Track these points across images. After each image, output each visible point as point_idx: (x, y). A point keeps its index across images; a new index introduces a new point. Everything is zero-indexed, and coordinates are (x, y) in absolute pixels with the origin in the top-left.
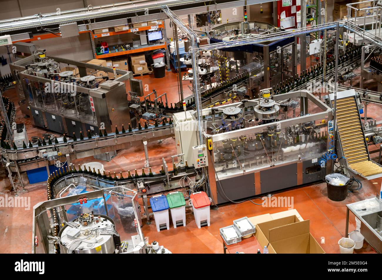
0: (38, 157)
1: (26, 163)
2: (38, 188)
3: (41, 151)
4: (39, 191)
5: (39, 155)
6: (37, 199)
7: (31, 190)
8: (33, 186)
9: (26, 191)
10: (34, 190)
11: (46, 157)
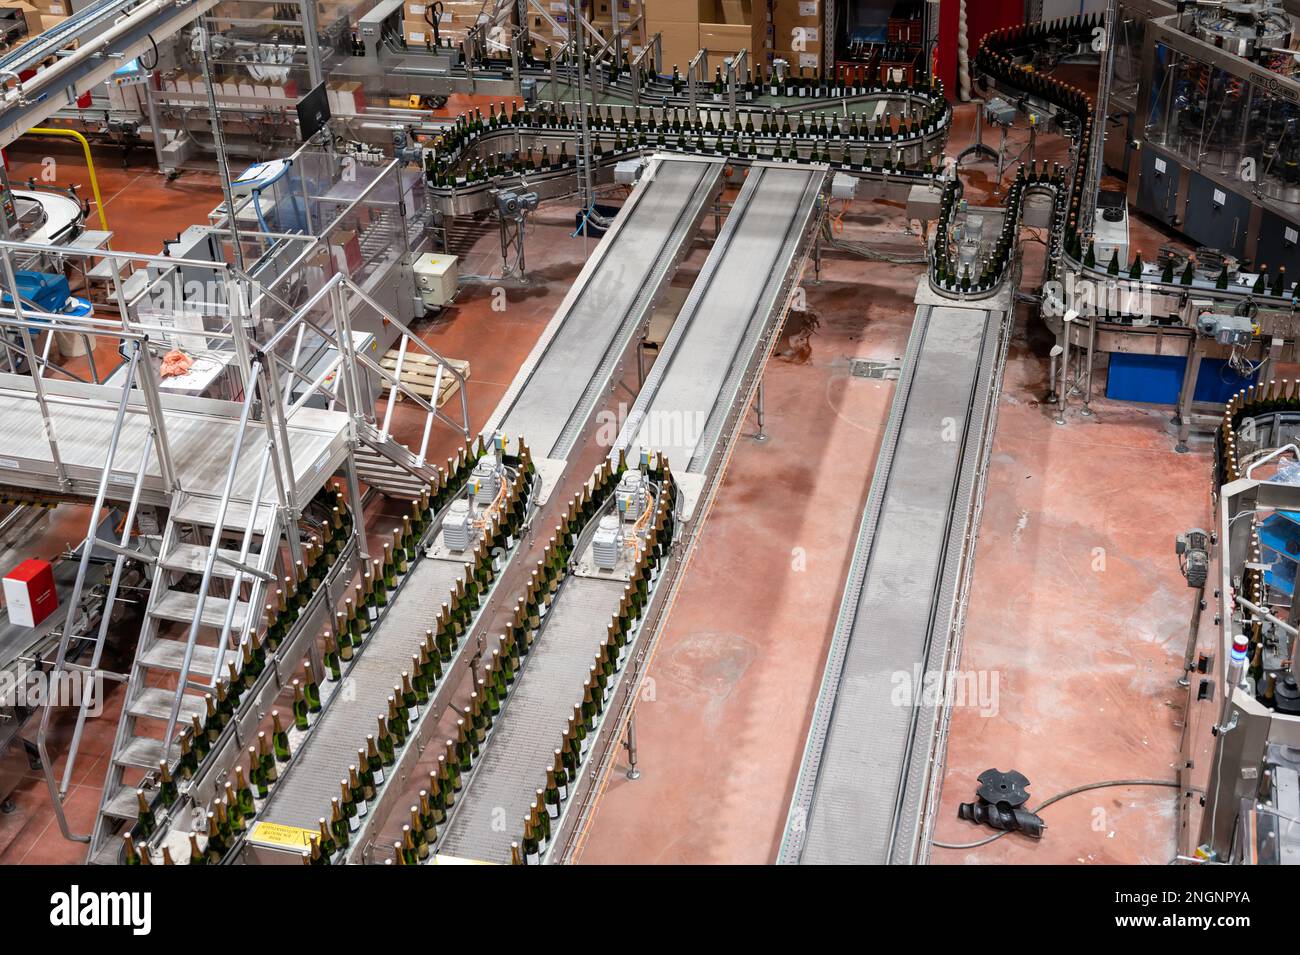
0: (1176, 318)
1: (1123, 328)
2: (1133, 421)
3: (1196, 303)
4: (1135, 429)
5: (1183, 314)
6: (1127, 453)
7: (1108, 418)
8: (1114, 408)
9: (1092, 417)
10: (1119, 422)
11: (1209, 328)
